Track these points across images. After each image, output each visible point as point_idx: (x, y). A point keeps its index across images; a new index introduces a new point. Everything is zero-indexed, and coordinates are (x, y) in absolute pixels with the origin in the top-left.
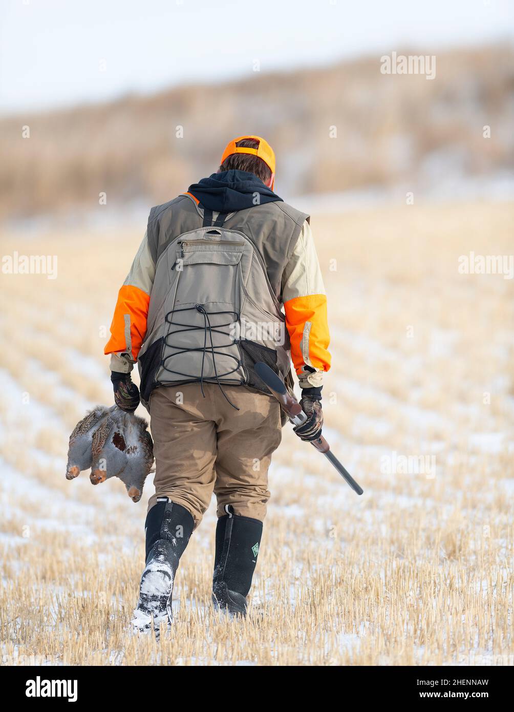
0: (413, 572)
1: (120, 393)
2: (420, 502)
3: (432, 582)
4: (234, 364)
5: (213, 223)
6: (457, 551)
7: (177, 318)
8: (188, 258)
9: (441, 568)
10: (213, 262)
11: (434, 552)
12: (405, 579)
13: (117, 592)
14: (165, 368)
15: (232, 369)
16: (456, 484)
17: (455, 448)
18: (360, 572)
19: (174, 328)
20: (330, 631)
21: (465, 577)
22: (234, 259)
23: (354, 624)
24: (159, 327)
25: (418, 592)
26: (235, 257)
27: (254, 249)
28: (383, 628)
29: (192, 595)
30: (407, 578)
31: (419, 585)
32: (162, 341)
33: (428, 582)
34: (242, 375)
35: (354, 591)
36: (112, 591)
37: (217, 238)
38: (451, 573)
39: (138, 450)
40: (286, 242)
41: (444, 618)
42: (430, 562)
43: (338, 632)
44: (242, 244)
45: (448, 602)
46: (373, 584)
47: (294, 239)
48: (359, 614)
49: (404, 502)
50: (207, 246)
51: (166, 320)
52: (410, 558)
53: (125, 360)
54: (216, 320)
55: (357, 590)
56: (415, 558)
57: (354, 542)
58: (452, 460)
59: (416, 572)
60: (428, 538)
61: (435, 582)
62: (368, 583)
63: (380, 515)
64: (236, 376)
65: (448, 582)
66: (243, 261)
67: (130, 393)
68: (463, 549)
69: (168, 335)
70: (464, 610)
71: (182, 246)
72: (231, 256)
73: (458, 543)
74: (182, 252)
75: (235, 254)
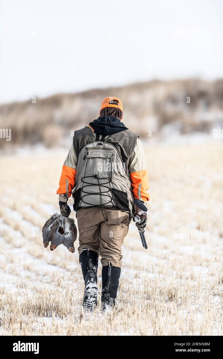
0: (154, 306)
1: (62, 210)
2: (157, 276)
3: (162, 310)
4: (109, 199)
5: (100, 140)
6: (173, 297)
7: (86, 180)
8: (90, 155)
9: (166, 304)
10: (100, 157)
11: (163, 297)
12: (150, 309)
13: (25, 314)
14: (82, 201)
15: (109, 201)
16: (173, 268)
17: (174, 252)
18: (131, 306)
19: (85, 184)
20: (117, 331)
21: (176, 308)
22: (109, 156)
23: (127, 328)
24: (79, 183)
25: (156, 314)
26: (109, 155)
27: (117, 151)
28: (140, 330)
29: (58, 315)
30: (151, 309)
31: (156, 312)
32: (81, 190)
33: (160, 310)
34: (113, 203)
35: (128, 314)
36: (23, 313)
37: (102, 147)
38: (170, 307)
39: (69, 233)
40: (130, 148)
41: (167, 326)
42: (161, 302)
43: (120, 332)
44: (112, 149)
45: (169, 319)
46: (136, 311)
47: (134, 147)
48: (130, 324)
49: (151, 276)
50: (98, 150)
51: (82, 181)
52: (153, 300)
53: (65, 197)
54: (102, 181)
55: (129, 314)
56: (155, 300)
57: (129, 293)
58: (172, 257)
59: (155, 306)
60: (161, 291)
61: (163, 311)
62: (134, 311)
63: (140, 281)
64: (110, 204)
65: (169, 310)
66: (113, 156)
67: (66, 210)
68: (175, 296)
69: (83, 187)
70: (175, 323)
71: (87, 150)
72: (108, 154)
73: (173, 294)
74: (88, 153)
75: (109, 153)
